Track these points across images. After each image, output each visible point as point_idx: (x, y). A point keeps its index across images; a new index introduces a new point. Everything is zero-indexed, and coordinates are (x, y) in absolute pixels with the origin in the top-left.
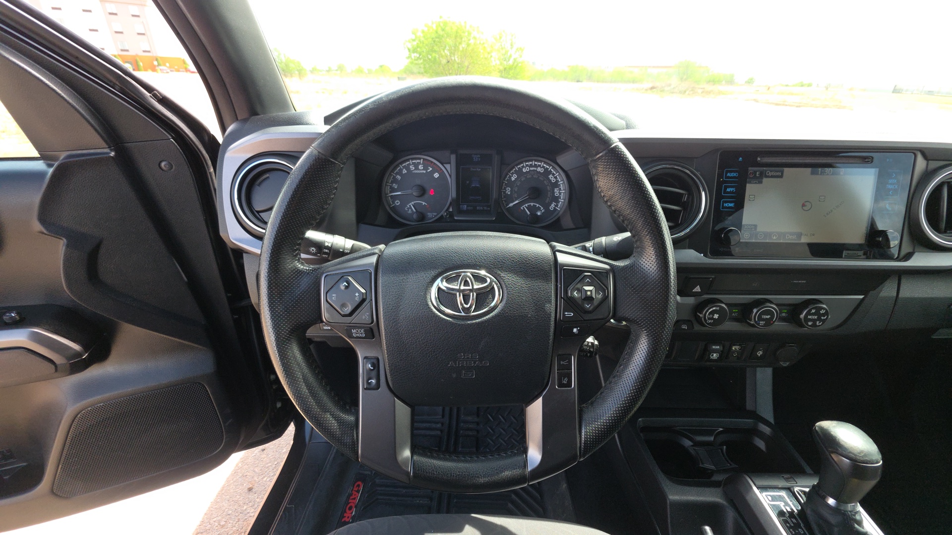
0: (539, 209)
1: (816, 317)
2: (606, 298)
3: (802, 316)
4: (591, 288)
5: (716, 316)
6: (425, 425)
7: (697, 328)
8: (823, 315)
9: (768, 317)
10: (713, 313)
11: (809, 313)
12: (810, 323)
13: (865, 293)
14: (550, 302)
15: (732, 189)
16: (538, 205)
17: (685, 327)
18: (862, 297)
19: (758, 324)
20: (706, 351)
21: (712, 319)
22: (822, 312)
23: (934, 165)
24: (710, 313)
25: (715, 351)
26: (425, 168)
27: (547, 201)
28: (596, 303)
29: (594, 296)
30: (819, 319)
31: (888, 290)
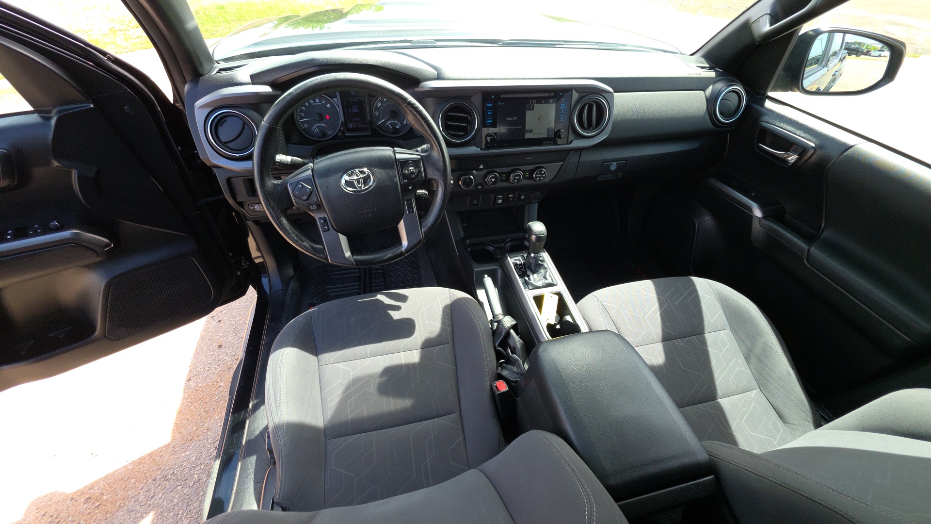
0: (397, 124)
1: (540, 175)
2: (420, 171)
3: (534, 176)
4: (412, 168)
5: (493, 180)
6: (347, 271)
7: (486, 187)
8: (543, 174)
9: (518, 178)
10: (491, 178)
11: (537, 174)
12: (538, 179)
13: (564, 161)
14: (396, 177)
15: (490, 113)
16: (396, 122)
17: (480, 187)
18: (562, 163)
19: (514, 182)
20: (495, 199)
21: (492, 181)
22: (543, 172)
23: (582, 95)
24: (490, 179)
25: (500, 199)
26: (321, 101)
27: (402, 119)
28: (416, 174)
29: (414, 171)
30: (542, 176)
31: (573, 159)
